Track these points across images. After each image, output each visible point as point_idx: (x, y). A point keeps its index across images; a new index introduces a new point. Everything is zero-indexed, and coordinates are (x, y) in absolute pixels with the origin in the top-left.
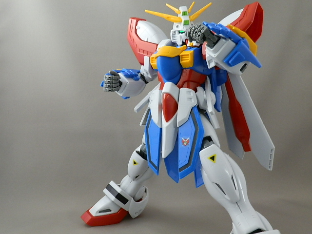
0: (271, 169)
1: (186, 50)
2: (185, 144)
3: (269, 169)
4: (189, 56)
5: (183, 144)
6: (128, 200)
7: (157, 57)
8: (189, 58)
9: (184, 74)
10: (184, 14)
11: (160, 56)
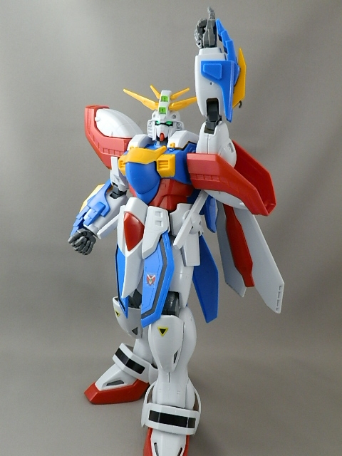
0: (279, 312)
1: (164, 153)
2: (150, 283)
3: (277, 312)
4: (169, 162)
5: (148, 283)
6: (144, 368)
7: (126, 163)
8: (169, 166)
9: (162, 186)
10: (164, 99)
11: (130, 162)
